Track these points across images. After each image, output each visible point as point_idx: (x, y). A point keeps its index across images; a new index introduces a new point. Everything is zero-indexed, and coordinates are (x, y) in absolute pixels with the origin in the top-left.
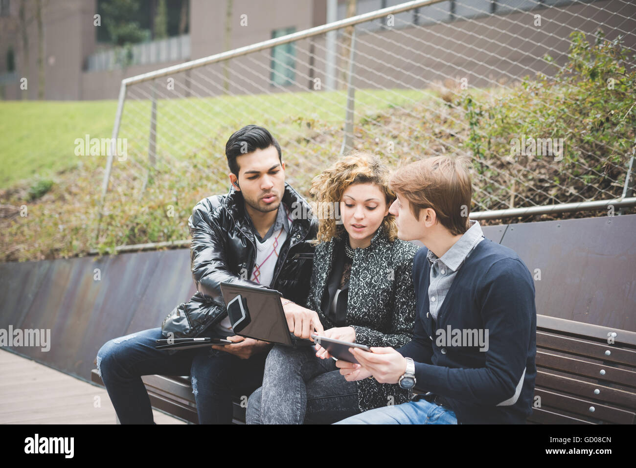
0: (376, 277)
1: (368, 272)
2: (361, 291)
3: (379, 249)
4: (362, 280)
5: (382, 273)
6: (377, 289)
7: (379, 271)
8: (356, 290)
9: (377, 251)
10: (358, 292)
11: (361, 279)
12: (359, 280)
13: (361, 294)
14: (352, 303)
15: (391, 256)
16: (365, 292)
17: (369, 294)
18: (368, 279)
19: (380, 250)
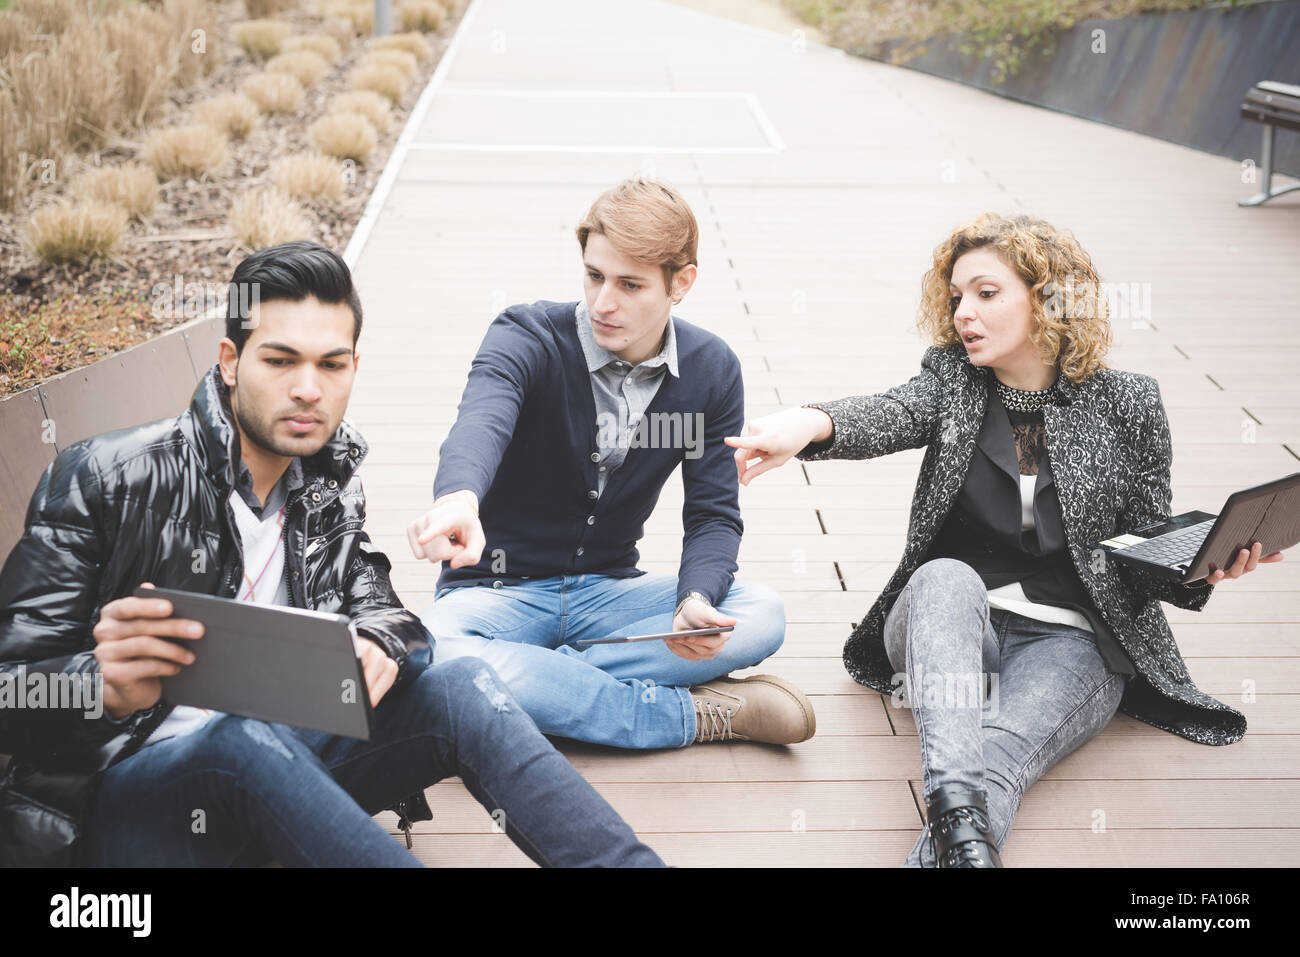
0: (1100, 452)
1: (1081, 446)
2: (1080, 486)
3: (1083, 399)
4: (1076, 465)
5: (1106, 443)
6: (1110, 475)
7: (1100, 439)
8: (1071, 488)
9: (1081, 402)
10: (1075, 490)
11: (1073, 465)
12: (1070, 467)
13: (1082, 492)
14: (1072, 514)
15: (1110, 406)
16: (1088, 487)
17: (1098, 488)
18: (1085, 460)
19: (1085, 399)
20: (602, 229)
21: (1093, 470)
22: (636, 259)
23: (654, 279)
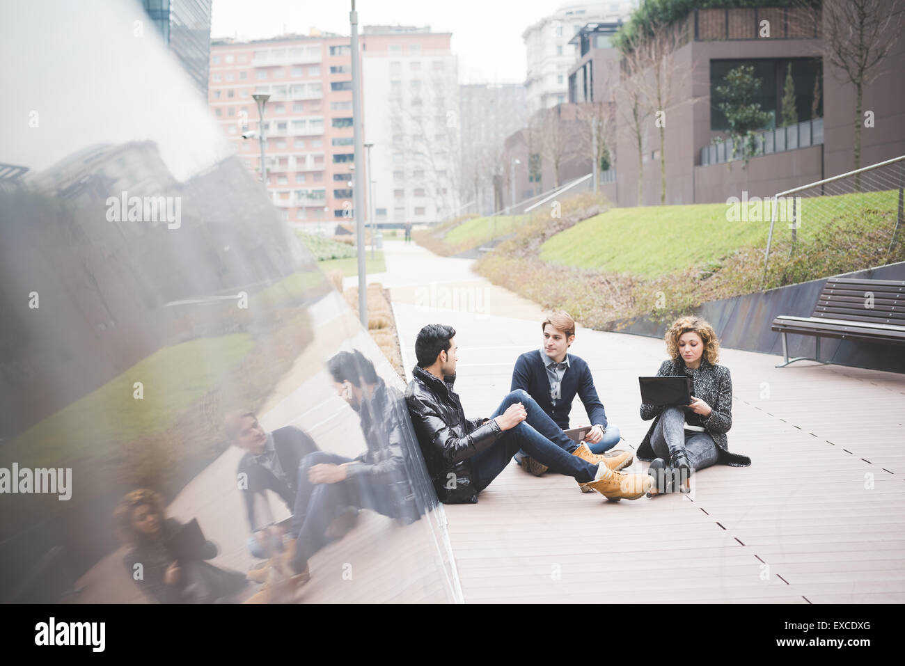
20: (550, 322)
21: (706, 389)
22: (558, 329)
23: (563, 336)
